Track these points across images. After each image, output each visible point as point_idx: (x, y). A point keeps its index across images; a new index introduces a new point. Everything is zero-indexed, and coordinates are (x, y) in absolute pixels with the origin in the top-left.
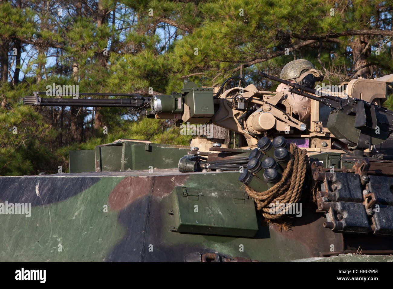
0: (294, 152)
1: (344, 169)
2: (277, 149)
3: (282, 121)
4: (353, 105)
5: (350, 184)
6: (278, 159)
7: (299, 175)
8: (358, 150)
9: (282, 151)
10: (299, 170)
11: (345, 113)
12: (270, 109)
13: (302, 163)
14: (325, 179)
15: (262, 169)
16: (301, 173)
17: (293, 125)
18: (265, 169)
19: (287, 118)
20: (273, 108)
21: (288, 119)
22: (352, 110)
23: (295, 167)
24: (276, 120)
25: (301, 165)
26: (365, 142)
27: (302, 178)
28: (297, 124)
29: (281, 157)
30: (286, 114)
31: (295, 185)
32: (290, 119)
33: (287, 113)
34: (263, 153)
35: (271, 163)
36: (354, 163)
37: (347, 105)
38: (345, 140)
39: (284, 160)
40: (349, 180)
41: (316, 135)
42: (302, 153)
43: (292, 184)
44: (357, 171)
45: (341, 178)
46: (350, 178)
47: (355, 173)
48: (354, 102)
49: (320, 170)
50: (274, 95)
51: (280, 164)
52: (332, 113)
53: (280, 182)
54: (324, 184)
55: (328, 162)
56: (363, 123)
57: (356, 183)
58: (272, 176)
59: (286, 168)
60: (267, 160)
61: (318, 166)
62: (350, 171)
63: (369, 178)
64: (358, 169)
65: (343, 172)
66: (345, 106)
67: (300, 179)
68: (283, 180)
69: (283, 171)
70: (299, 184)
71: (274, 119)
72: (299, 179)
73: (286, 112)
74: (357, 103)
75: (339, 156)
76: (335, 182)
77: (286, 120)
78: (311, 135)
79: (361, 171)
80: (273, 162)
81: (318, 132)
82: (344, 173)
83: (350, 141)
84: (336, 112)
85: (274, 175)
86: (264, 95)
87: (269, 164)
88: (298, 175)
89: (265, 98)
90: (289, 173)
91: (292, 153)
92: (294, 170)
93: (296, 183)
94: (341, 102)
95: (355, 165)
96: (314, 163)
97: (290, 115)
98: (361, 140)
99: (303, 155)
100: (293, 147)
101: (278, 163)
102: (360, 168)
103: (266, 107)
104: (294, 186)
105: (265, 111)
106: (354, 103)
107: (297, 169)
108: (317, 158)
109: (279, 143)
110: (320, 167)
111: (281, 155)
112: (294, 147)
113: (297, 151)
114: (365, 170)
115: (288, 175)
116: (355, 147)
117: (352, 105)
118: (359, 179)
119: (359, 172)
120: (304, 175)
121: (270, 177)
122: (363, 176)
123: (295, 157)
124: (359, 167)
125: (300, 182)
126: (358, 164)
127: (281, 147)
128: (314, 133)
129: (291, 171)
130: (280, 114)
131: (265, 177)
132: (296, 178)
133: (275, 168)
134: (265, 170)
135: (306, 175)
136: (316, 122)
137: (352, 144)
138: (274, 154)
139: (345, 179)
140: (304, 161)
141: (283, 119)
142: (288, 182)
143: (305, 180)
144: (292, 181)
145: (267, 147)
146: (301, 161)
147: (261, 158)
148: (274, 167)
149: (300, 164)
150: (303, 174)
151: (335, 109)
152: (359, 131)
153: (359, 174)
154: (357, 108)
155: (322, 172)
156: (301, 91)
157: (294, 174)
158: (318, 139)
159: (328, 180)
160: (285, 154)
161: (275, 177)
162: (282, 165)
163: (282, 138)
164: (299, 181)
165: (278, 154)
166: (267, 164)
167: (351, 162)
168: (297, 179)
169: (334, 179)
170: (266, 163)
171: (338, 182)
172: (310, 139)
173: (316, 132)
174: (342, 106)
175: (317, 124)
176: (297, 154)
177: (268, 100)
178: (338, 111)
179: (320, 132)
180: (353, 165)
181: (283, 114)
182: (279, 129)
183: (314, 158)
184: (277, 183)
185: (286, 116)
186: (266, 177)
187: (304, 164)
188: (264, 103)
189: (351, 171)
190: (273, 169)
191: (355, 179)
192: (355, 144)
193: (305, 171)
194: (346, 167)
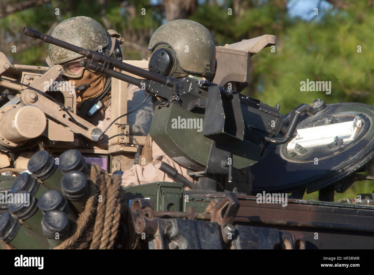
0: (99, 181)
1: (190, 212)
2: (67, 174)
3: (59, 123)
4: (200, 92)
5: (204, 241)
6: (70, 194)
7: (108, 223)
8: (207, 179)
9: (77, 178)
10: (107, 214)
11: (185, 108)
12: (36, 99)
13: (113, 201)
14: (158, 231)
15: (38, 212)
16: (112, 221)
17: (79, 130)
18: (45, 212)
19: (68, 116)
20: (41, 98)
21: (70, 119)
22: (198, 103)
23: (100, 208)
24: (47, 121)
25: (112, 205)
26: (220, 163)
27: (113, 230)
28: (86, 129)
29: (75, 189)
30: (65, 110)
31: (100, 243)
32: (72, 120)
33: (66, 107)
34: (39, 181)
35: (56, 201)
36: (209, 202)
37: (189, 93)
38: (185, 158)
39: (80, 196)
40: (200, 234)
41: (121, 149)
42: (112, 182)
43: (94, 241)
44: (215, 216)
45: (185, 230)
46: (202, 231)
47: (209, 220)
48: (201, 88)
49: (147, 215)
50: (42, 72)
51: (73, 203)
52: (160, 108)
53: (72, 237)
54: (155, 241)
55: (160, 199)
56: (219, 127)
57: (213, 240)
58: (59, 225)
59: (83, 210)
60: (47, 195)
61: (143, 208)
62: (201, 216)
63: (236, 230)
64: (216, 212)
65: (189, 218)
66: (184, 95)
67: (109, 232)
68: (78, 232)
69: (77, 217)
70: (107, 241)
71: (44, 118)
72: (107, 231)
73: (63, 105)
74: (206, 90)
75: (181, 188)
76: (176, 237)
77: (66, 121)
78: (112, 149)
79: (223, 217)
80: (61, 199)
81: (124, 144)
82: (191, 221)
83: (193, 161)
84: (168, 106)
85: (63, 224)
86: (23, 73)
87: (52, 202)
88: (106, 223)
89: (25, 78)
90: (89, 221)
91: (95, 182)
92: (98, 215)
93: (102, 239)
94: (178, 88)
95: (210, 206)
96: (137, 202)
97: (73, 112)
98: (213, 160)
99: (114, 186)
100: (97, 171)
101: (69, 201)
102: (220, 212)
103: (27, 95)
104: (97, 244)
105: (25, 103)
106: (201, 90)
107: (104, 212)
108: (139, 192)
109: (70, 164)
110: (148, 209)
111: (76, 186)
112: (99, 170)
113: (104, 179)
114: (229, 215)
115: (87, 224)
116: (202, 172)
117: (198, 94)
118: (218, 232)
119: (219, 218)
120: (118, 224)
121: (54, 227)
122: (225, 226)
123: (101, 189)
124: (218, 209)
125: (110, 236)
126: (217, 204)
127: (75, 170)
128: (118, 146)
129: (94, 215)
130: (54, 108)
131: (44, 228)
132: (103, 228)
133: (64, 211)
134: (44, 214)
135: (120, 223)
136: (121, 125)
137: (197, 166)
138: (61, 182)
139: (193, 232)
140: (117, 198)
141: (60, 118)
142: (87, 237)
143: (118, 234)
144: (94, 235)
145: (47, 171)
146: (112, 198)
147: (35, 191)
148: (62, 209)
149: (110, 203)
150: (114, 222)
151: (166, 100)
152: (211, 143)
153: (219, 223)
154: (207, 99)
155: (151, 219)
156: (104, 65)
157: (98, 222)
158: (124, 158)
159: (162, 233)
160: (82, 185)
161: (64, 227)
162: (76, 205)
163: (76, 154)
164: (108, 235)
165: (68, 183)
166: (47, 202)
167: (202, 200)
168: (105, 231)
169: (174, 231)
170: (45, 201)
171: (182, 237)
172: (110, 156)
173: (121, 144)
174: (178, 95)
175: (124, 128)
176: (103, 183)
177: (31, 81)
178: (171, 105)
179: (129, 145)
180: (207, 206)
181: (60, 109)
182: (53, 137)
183: (134, 192)
184: (67, 239)
185: (65, 113)
186: (47, 228)
187: (116, 202)
188: (24, 87)
189: (203, 217)
190: (60, 212)
191: (212, 232)
192: (202, 167)
193: (119, 215)
194: (194, 210)
